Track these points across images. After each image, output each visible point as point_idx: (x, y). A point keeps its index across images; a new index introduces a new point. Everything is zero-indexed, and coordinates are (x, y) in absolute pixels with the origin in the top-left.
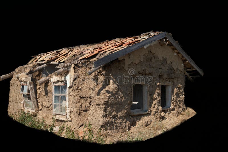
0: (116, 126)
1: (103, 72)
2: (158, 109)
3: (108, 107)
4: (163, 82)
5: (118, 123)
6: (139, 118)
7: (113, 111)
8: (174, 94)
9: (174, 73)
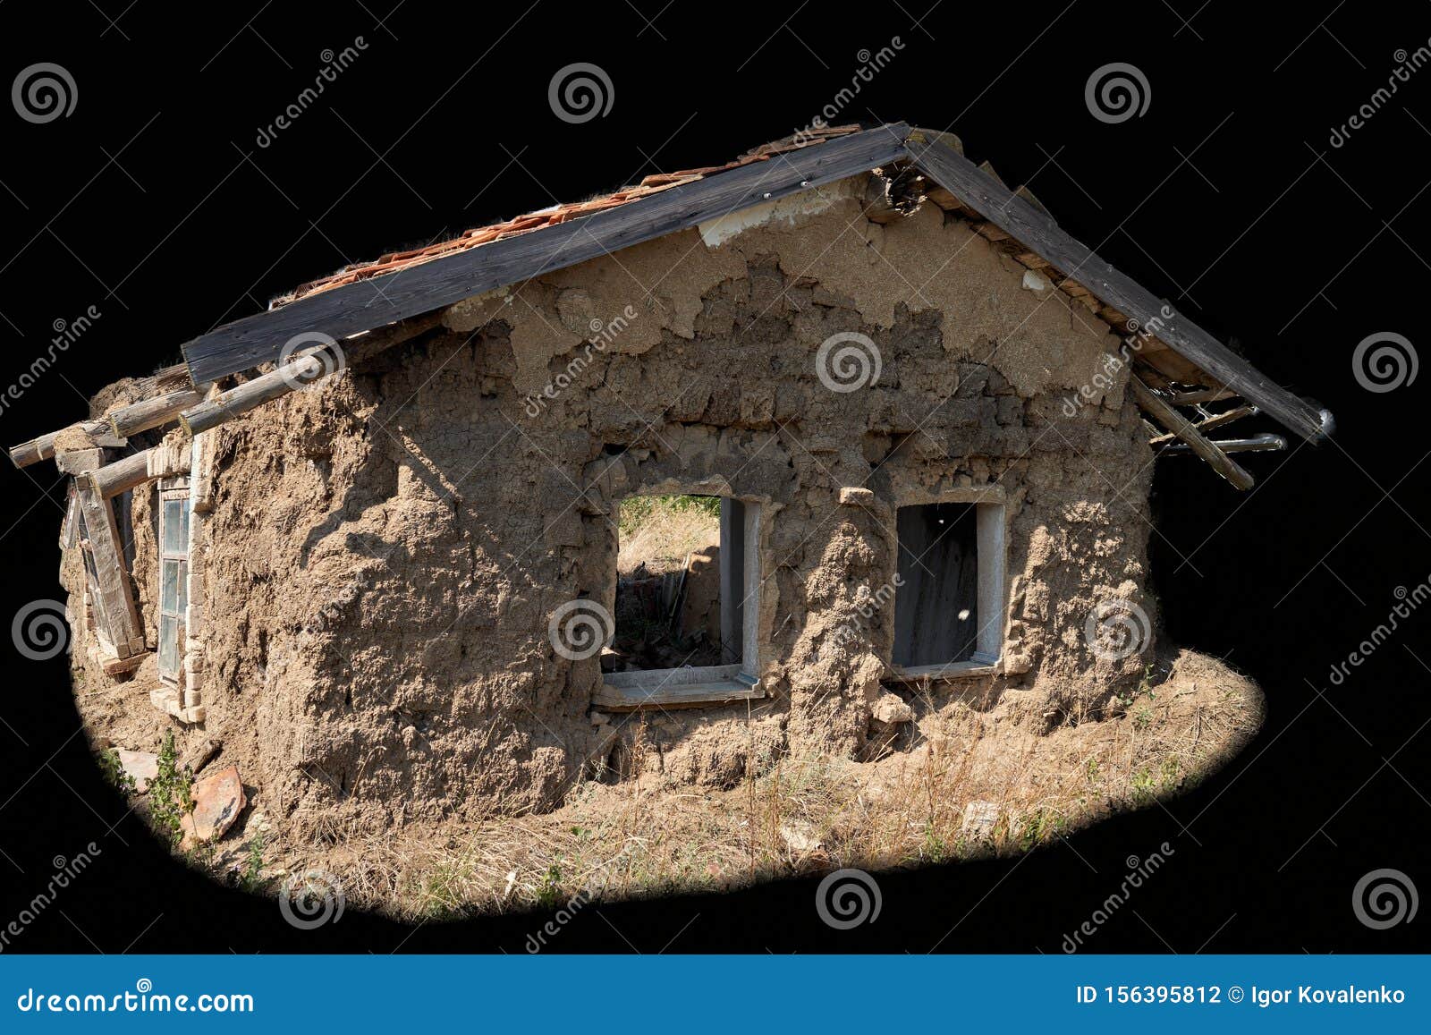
0: (433, 770)
1: (359, 414)
2: (844, 671)
3: (364, 646)
4: (922, 483)
5: (452, 752)
6: (671, 729)
7: (409, 675)
8: (1028, 573)
9: (1027, 422)
